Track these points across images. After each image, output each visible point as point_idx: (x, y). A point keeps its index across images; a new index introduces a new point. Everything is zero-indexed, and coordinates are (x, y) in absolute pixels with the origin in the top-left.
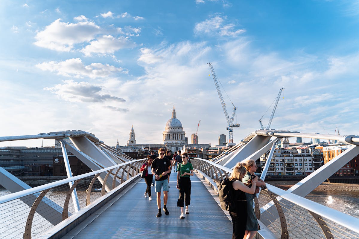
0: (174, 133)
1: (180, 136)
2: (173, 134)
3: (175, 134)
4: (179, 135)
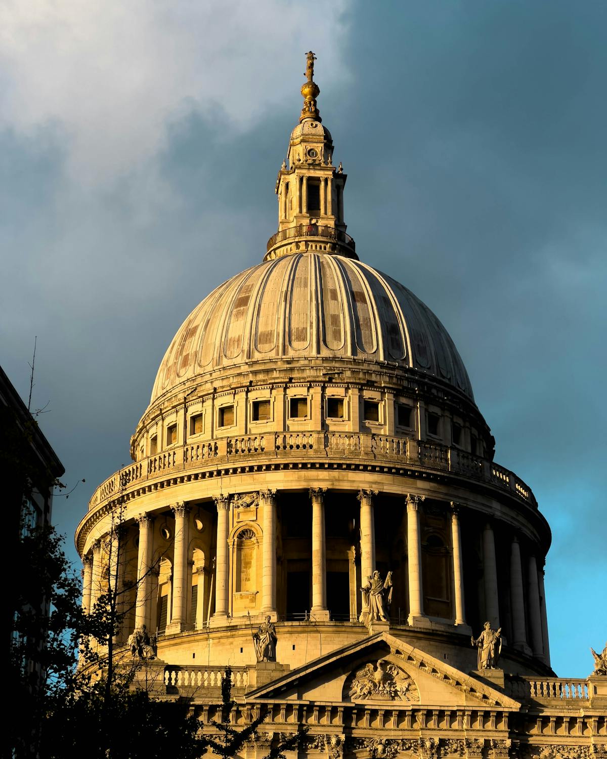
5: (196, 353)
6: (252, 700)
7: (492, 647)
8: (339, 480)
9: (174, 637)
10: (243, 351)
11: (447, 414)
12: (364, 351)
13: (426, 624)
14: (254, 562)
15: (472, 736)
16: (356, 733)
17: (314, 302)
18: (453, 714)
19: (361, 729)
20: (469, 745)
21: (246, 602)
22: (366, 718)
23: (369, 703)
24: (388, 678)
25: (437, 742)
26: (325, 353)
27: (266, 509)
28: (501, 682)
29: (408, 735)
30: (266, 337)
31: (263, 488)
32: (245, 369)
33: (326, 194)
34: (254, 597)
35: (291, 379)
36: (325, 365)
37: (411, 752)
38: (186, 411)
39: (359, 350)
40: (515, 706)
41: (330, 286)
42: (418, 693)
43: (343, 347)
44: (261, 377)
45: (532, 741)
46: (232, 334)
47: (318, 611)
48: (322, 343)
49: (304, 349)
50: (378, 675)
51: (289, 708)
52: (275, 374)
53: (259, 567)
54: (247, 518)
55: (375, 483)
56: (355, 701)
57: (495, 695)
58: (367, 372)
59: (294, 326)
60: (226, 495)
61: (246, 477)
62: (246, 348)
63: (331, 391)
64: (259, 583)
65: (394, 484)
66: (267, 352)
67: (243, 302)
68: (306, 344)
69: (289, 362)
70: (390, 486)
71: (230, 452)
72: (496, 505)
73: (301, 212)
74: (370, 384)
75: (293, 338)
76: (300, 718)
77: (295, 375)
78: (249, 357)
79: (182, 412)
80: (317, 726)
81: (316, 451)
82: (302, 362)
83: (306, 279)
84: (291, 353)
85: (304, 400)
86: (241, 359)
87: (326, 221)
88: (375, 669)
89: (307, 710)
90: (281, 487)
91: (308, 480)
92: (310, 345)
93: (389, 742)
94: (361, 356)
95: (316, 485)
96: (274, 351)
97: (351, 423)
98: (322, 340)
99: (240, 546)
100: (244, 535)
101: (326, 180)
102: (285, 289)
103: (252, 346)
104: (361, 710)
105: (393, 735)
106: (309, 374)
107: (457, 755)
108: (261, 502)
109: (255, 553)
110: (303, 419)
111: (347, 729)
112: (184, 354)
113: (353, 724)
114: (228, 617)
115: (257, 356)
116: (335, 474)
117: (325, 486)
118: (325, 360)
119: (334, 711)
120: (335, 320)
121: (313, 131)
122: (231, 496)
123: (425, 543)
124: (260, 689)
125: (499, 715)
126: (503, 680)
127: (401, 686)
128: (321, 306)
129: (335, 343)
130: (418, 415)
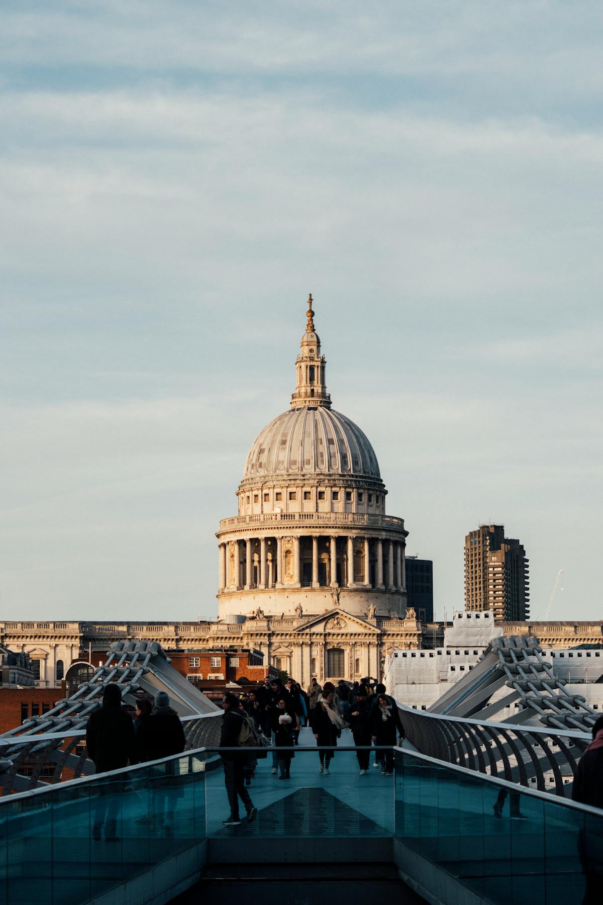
0: (316, 533)
1: (358, 553)
2: (305, 542)
3: (323, 541)
4: (350, 545)
5: (265, 464)
6: (295, 632)
7: (373, 611)
8: (323, 532)
9: (262, 590)
10: (285, 468)
11: (366, 491)
12: (332, 469)
13: (354, 586)
14: (291, 563)
15: (365, 641)
16: (328, 641)
17: (313, 447)
18: (359, 634)
19: (329, 639)
20: (364, 644)
21: (289, 578)
22: (331, 636)
23: (332, 631)
24: (338, 623)
25: (354, 643)
26: (318, 471)
27: (296, 544)
28: (375, 625)
29: (345, 641)
30: (295, 463)
31: (295, 535)
32: (285, 477)
33: (317, 373)
34: (292, 577)
35: (304, 484)
36: (318, 478)
37: (345, 646)
38: (262, 491)
39: (330, 469)
40: (379, 632)
41: (320, 437)
42: (348, 628)
43: (324, 468)
44: (292, 482)
45: (384, 641)
46: (281, 459)
47: (315, 583)
48: (316, 466)
49: (309, 469)
50: (336, 622)
51: (307, 634)
52: (298, 482)
53: (294, 565)
54: (289, 546)
55: (336, 532)
56: (327, 631)
57: (373, 628)
58: (334, 480)
59: (305, 458)
60: (281, 537)
61: (288, 530)
62: (286, 467)
63: (320, 489)
64: (294, 571)
65: (343, 532)
66: (294, 470)
67: (284, 442)
68: (310, 466)
69: (303, 475)
70: (342, 533)
71: (282, 519)
72: (384, 533)
73: (307, 383)
74: (335, 486)
75: (305, 463)
76: (310, 636)
77: (306, 482)
78: (287, 471)
79: (260, 491)
80: (315, 639)
81: (314, 520)
82: (309, 476)
83: (310, 433)
84: (304, 471)
85: (309, 492)
86: (284, 472)
87: (318, 389)
88: (335, 620)
89: (312, 635)
90: (302, 535)
91: (311, 532)
92: (312, 467)
93: (338, 643)
94: (332, 472)
95: (314, 535)
96: (297, 469)
97: (328, 502)
98: (316, 465)
99: (286, 556)
100: (288, 552)
101: (318, 367)
102: (301, 439)
103: (289, 467)
104: (329, 634)
105: (340, 641)
106: (311, 482)
107: (360, 647)
108: (294, 540)
109: (292, 559)
110: (309, 500)
111: (325, 640)
112: (260, 461)
113: (327, 638)
114: (283, 584)
115: (291, 471)
116: (322, 530)
117: (318, 535)
118: (318, 474)
119: (321, 634)
120: (322, 454)
121: (312, 339)
122: (283, 537)
123: (355, 554)
124: (298, 628)
125: (374, 634)
126: (376, 623)
127: (343, 625)
128: (316, 448)
129: (322, 465)
130: (354, 496)
